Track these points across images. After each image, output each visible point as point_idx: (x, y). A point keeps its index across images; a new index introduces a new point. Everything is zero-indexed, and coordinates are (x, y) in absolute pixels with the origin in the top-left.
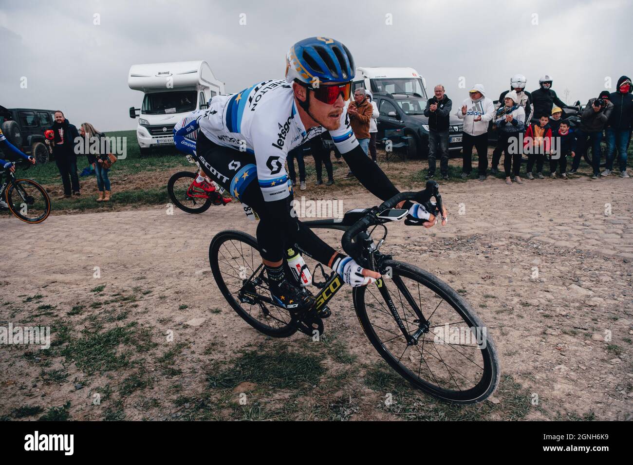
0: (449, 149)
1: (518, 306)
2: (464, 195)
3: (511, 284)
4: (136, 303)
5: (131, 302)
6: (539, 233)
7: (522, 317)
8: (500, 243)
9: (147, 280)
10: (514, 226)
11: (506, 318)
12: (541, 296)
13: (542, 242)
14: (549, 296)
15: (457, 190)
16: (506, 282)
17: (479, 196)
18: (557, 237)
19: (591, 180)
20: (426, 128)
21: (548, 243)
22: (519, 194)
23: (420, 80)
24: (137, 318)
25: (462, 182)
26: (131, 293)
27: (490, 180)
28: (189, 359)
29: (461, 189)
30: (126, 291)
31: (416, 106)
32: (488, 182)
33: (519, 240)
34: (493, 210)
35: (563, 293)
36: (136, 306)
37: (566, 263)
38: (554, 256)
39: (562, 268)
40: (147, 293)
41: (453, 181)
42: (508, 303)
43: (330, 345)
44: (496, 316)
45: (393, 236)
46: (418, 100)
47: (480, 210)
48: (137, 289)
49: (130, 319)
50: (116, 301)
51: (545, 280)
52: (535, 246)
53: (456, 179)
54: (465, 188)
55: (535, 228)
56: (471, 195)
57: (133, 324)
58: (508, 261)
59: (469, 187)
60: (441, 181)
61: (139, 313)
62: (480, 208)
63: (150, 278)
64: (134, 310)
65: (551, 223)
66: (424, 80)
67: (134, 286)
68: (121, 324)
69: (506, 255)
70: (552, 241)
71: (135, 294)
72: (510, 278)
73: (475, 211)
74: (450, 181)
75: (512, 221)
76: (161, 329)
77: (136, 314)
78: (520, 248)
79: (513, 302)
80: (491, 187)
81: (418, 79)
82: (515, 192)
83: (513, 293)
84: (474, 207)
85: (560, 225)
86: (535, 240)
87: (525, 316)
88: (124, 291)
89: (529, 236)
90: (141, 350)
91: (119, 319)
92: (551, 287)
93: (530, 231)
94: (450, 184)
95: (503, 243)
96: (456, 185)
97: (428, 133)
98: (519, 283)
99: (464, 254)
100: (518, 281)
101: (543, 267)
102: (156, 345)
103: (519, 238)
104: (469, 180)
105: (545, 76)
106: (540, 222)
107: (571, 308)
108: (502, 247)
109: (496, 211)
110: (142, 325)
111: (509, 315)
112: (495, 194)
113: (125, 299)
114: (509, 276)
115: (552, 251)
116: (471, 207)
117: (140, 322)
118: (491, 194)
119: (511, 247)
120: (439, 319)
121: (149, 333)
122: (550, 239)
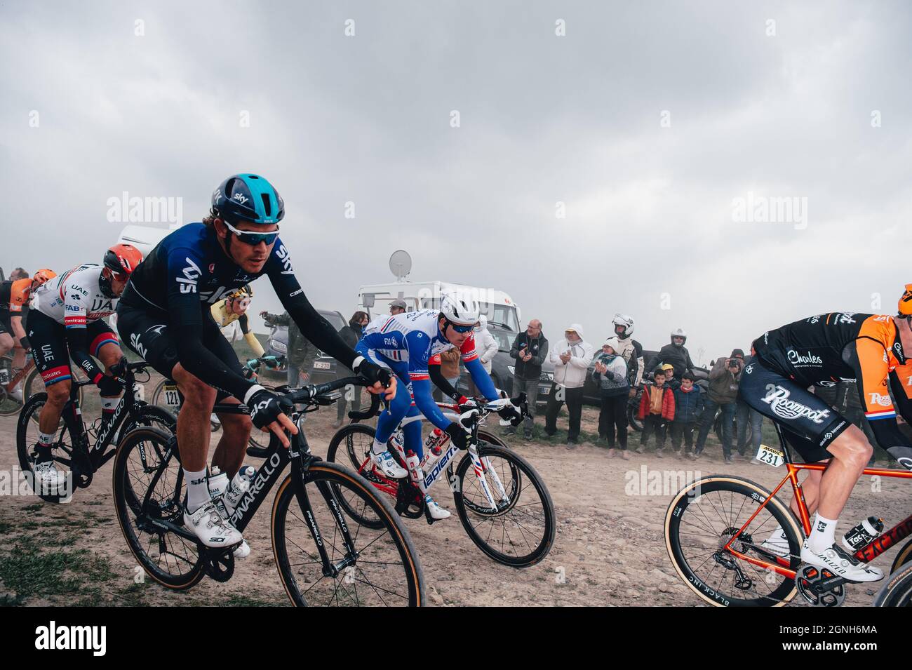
0: (537, 402)
1: (583, 583)
2: (549, 461)
3: (582, 562)
4: (88, 530)
5: (81, 528)
6: (633, 514)
7: (585, 594)
8: (581, 519)
9: (104, 506)
10: (602, 502)
11: (565, 592)
12: (614, 576)
13: (633, 523)
14: (623, 577)
15: (542, 455)
16: (577, 560)
17: (567, 464)
18: (652, 519)
19: (712, 463)
20: (512, 369)
21: (640, 526)
22: (619, 467)
23: (514, 309)
24: (89, 545)
25: (550, 446)
26: (81, 518)
27: (586, 447)
28: (160, 595)
29: (547, 455)
30: (74, 515)
31: (503, 341)
32: (583, 450)
33: (606, 519)
34: (581, 481)
35: (641, 576)
36: (88, 533)
37: (656, 548)
38: (644, 540)
39: (649, 553)
40: (104, 521)
41: (539, 443)
42: (572, 579)
43: (345, 600)
44: (555, 590)
45: (446, 497)
46: (508, 334)
47: (565, 480)
48: (89, 515)
49: (79, 546)
50: (60, 525)
51: (624, 562)
52: (623, 527)
53: (542, 441)
54: (553, 453)
55: (628, 507)
56: (560, 462)
57: (84, 552)
58: (585, 538)
59: (559, 453)
60: (523, 441)
61: (92, 540)
62: (565, 478)
63: (109, 505)
64: (85, 536)
65: (650, 504)
66: (518, 309)
67: (86, 511)
68: (67, 550)
69: (586, 533)
70: (645, 524)
71: (87, 520)
72: (582, 555)
73: (558, 480)
74: (536, 442)
75: (602, 496)
76: (122, 560)
77: (88, 541)
78: (605, 527)
79: (578, 579)
80: (586, 457)
81: (512, 308)
82: (614, 465)
83: (582, 571)
84: (558, 476)
85: (660, 507)
86: (625, 520)
87: (589, 593)
88: (70, 515)
89: (616, 514)
90: (95, 578)
91: (64, 544)
92: (629, 569)
93: (621, 509)
94: (534, 447)
95: (585, 519)
96: (542, 449)
97: (513, 377)
98: (591, 562)
99: (535, 527)
100: (592, 559)
101: (626, 549)
102: (116, 576)
103: (607, 517)
104: (560, 445)
105: (677, 329)
106: (636, 501)
107: (645, 592)
108: (582, 524)
109: (584, 483)
110: (96, 554)
111: (570, 590)
112: (588, 464)
113: (73, 524)
114: (582, 553)
115: (643, 535)
116: (554, 476)
117: (93, 550)
118: (584, 463)
119: (594, 526)
120: (485, 586)
121: (107, 563)
122: (643, 521)
